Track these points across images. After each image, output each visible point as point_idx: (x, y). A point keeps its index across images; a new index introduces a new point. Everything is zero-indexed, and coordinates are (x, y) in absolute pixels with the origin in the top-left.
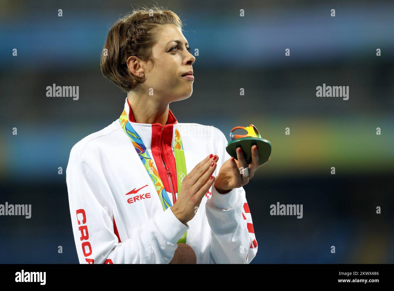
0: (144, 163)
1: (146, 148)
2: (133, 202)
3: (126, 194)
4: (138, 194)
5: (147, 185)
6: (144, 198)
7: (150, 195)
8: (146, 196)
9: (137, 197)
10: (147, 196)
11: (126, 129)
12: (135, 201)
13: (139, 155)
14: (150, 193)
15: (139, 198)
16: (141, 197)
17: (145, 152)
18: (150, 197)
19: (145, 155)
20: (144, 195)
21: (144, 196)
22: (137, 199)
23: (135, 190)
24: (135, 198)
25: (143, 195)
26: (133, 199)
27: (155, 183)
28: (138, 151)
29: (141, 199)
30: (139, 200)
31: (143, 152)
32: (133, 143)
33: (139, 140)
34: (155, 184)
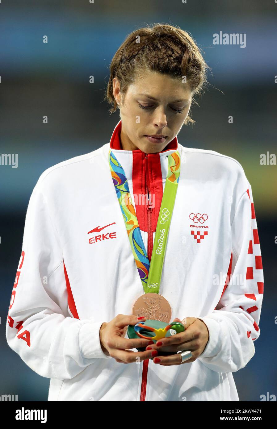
0: (119, 196)
1: (125, 179)
2: (94, 242)
3: (88, 233)
4: (101, 233)
5: (114, 223)
6: (107, 239)
7: (116, 235)
8: (110, 236)
9: (99, 237)
10: (112, 236)
12: (96, 241)
13: (116, 187)
14: (115, 233)
15: (101, 239)
16: (104, 237)
17: (124, 184)
18: (116, 237)
19: (122, 187)
20: (109, 235)
21: (108, 236)
22: (99, 239)
23: (98, 228)
24: (97, 238)
25: (107, 234)
26: (95, 239)
28: (115, 183)
29: (103, 239)
30: (100, 240)
31: (121, 184)
32: (112, 172)
33: (121, 169)
34: (127, 222)
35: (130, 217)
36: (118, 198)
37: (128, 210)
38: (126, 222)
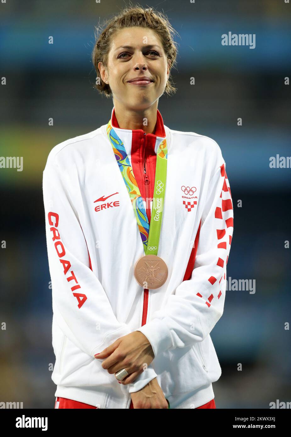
0: (121, 170)
1: (127, 155)
2: (100, 210)
3: (95, 202)
4: (106, 202)
5: (117, 193)
6: (112, 207)
7: (119, 204)
8: (114, 204)
9: (105, 205)
10: (116, 204)
11: (110, 135)
12: (102, 209)
13: (118, 162)
14: (119, 202)
15: (106, 207)
16: (109, 205)
17: (125, 159)
18: (119, 206)
19: (124, 162)
20: (113, 203)
21: (112, 205)
22: (104, 207)
23: (104, 198)
24: (103, 206)
25: (112, 203)
26: (100, 207)
27: (130, 191)
28: (117, 158)
29: (108, 207)
30: (106, 208)
31: (123, 159)
32: (114, 149)
33: (121, 147)
35: (132, 188)
36: (121, 172)
37: (130, 182)
38: (129, 192)
